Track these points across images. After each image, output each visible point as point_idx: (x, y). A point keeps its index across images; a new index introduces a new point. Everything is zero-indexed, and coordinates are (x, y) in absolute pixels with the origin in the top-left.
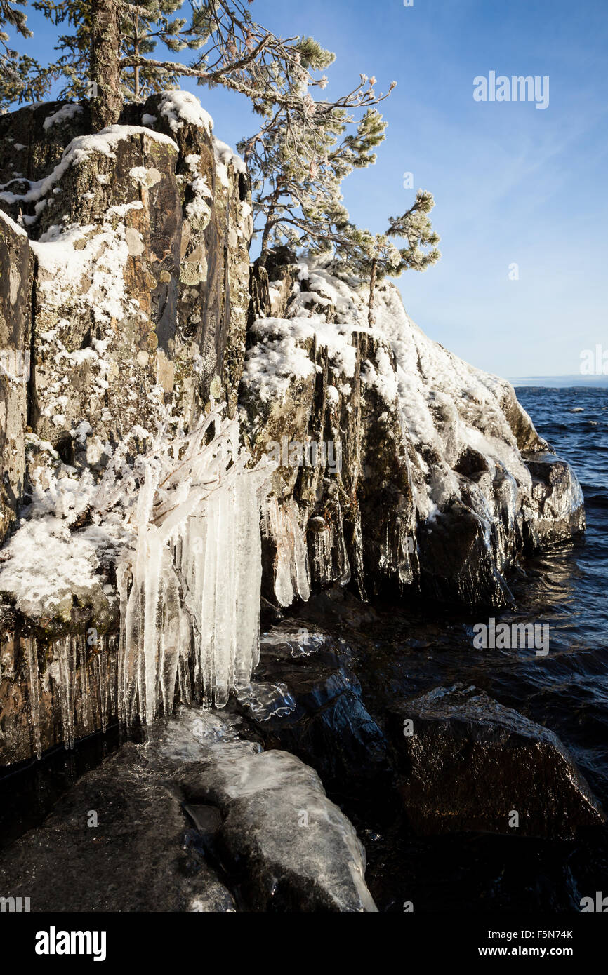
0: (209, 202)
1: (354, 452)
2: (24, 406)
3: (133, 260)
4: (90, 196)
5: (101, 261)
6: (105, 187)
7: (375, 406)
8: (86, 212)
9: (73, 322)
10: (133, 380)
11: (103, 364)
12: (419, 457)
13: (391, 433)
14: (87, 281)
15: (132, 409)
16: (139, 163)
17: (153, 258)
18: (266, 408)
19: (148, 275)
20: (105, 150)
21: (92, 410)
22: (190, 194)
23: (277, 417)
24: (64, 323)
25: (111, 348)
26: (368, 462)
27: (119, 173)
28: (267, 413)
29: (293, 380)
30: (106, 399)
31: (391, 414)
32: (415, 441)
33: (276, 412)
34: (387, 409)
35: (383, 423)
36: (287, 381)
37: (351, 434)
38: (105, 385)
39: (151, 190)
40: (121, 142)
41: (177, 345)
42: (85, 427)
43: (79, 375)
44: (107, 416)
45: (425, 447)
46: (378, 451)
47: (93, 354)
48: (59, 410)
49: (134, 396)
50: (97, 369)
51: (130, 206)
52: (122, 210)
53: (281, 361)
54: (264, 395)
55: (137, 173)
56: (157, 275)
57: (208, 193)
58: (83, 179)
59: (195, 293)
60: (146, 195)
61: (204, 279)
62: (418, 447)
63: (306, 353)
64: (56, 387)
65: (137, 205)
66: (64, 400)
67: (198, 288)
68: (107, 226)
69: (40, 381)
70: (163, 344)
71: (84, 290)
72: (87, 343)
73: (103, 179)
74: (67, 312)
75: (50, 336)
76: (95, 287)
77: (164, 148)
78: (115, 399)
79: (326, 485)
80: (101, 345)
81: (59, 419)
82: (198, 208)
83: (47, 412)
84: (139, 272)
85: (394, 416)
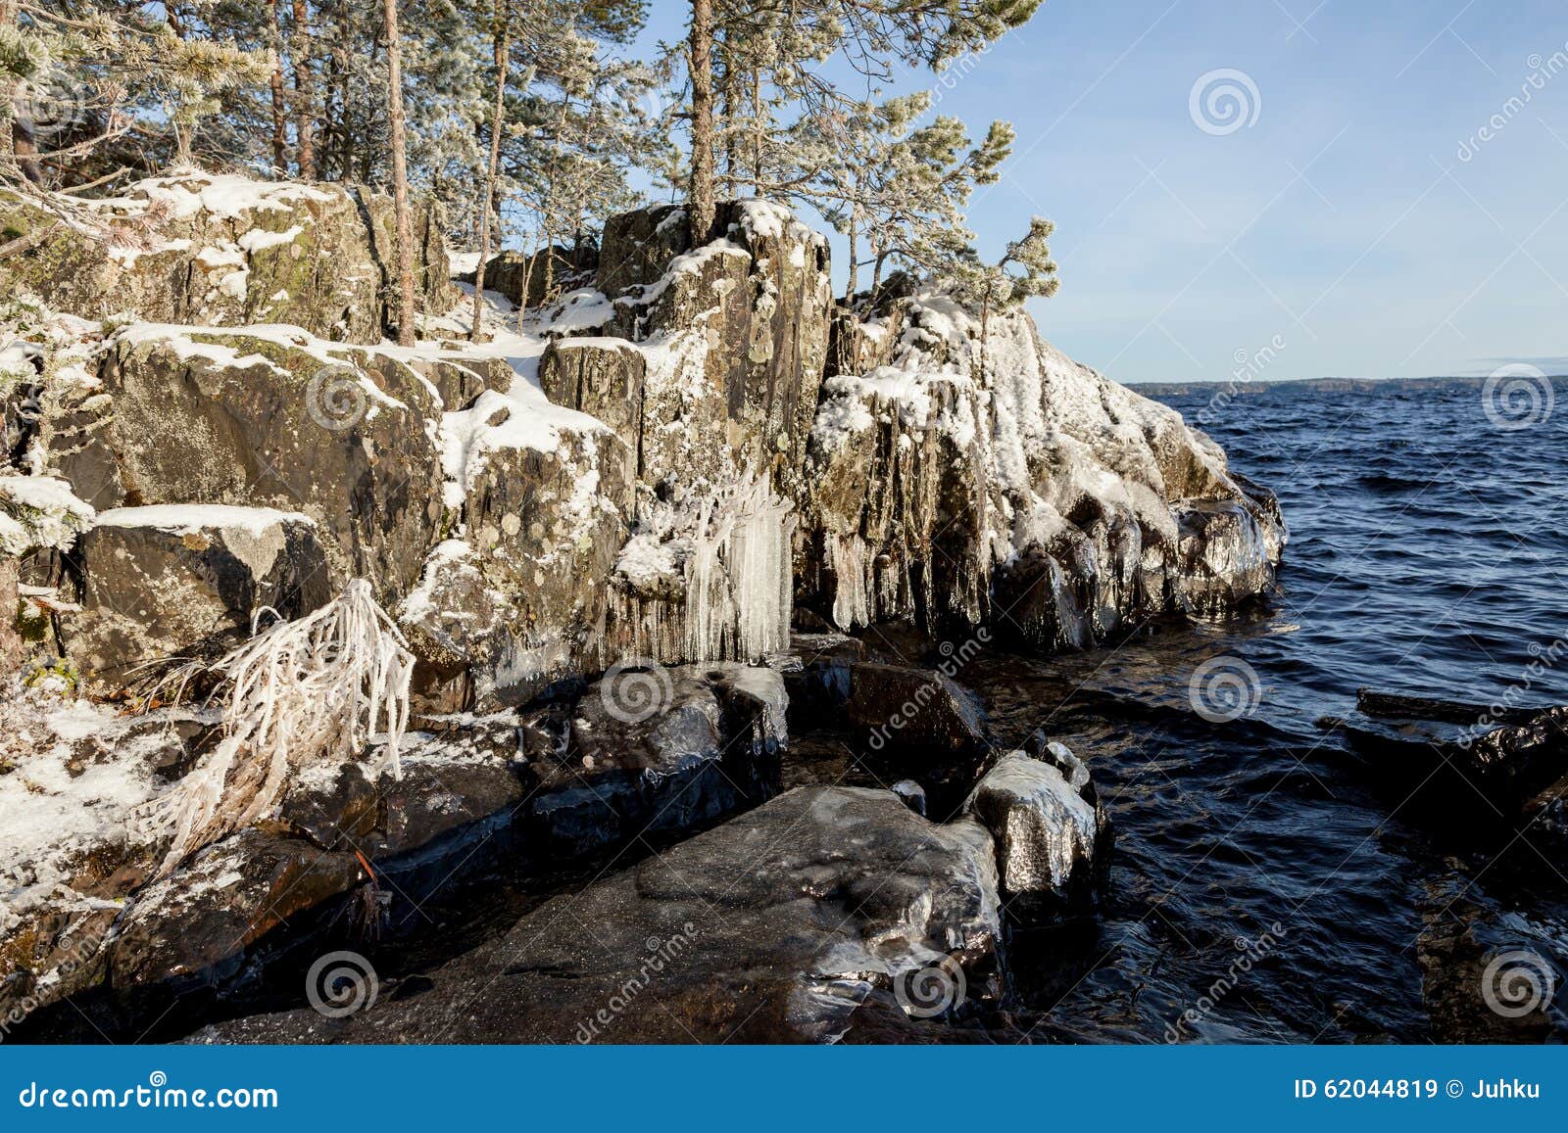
0: (774, 296)
1: (925, 496)
2: (636, 462)
3: (711, 353)
4: (682, 308)
5: (688, 358)
6: (694, 299)
7: (949, 452)
8: (680, 320)
9: (669, 403)
10: (708, 441)
11: (687, 432)
12: (1005, 502)
13: (963, 479)
14: (679, 372)
15: (707, 462)
16: (720, 276)
17: (727, 349)
18: (828, 457)
19: (723, 362)
20: (695, 271)
21: (679, 464)
22: (760, 290)
23: (837, 466)
24: (662, 405)
25: (693, 420)
26: (943, 505)
27: (704, 286)
28: (828, 462)
29: (852, 433)
30: (689, 456)
31: (963, 460)
32: (1003, 485)
33: (835, 460)
34: (960, 455)
35: (956, 469)
36: (846, 435)
37: (923, 480)
38: (688, 446)
39: (727, 297)
40: (706, 263)
41: (746, 411)
42: (674, 475)
43: (671, 442)
44: (689, 468)
45: (1013, 492)
46: (950, 496)
47: (681, 425)
48: (657, 465)
49: (708, 453)
50: (684, 435)
51: (711, 311)
52: (704, 316)
53: (845, 416)
54: (826, 446)
55: (718, 284)
56: (729, 362)
57: (774, 289)
58: (679, 295)
59: (763, 369)
60: (723, 301)
61: (770, 357)
62: (1005, 493)
63: (866, 408)
64: (656, 449)
65: (717, 309)
66: (660, 458)
67: (765, 364)
68: (694, 329)
69: (646, 446)
70: (733, 414)
71: (676, 380)
72: (677, 417)
73: (692, 293)
74: (663, 397)
75: (652, 415)
76: (684, 377)
77: (738, 261)
78: (695, 456)
79: (893, 526)
80: (686, 418)
81: (658, 471)
82: (766, 302)
83: (649, 466)
84: (717, 363)
85: (967, 462)
